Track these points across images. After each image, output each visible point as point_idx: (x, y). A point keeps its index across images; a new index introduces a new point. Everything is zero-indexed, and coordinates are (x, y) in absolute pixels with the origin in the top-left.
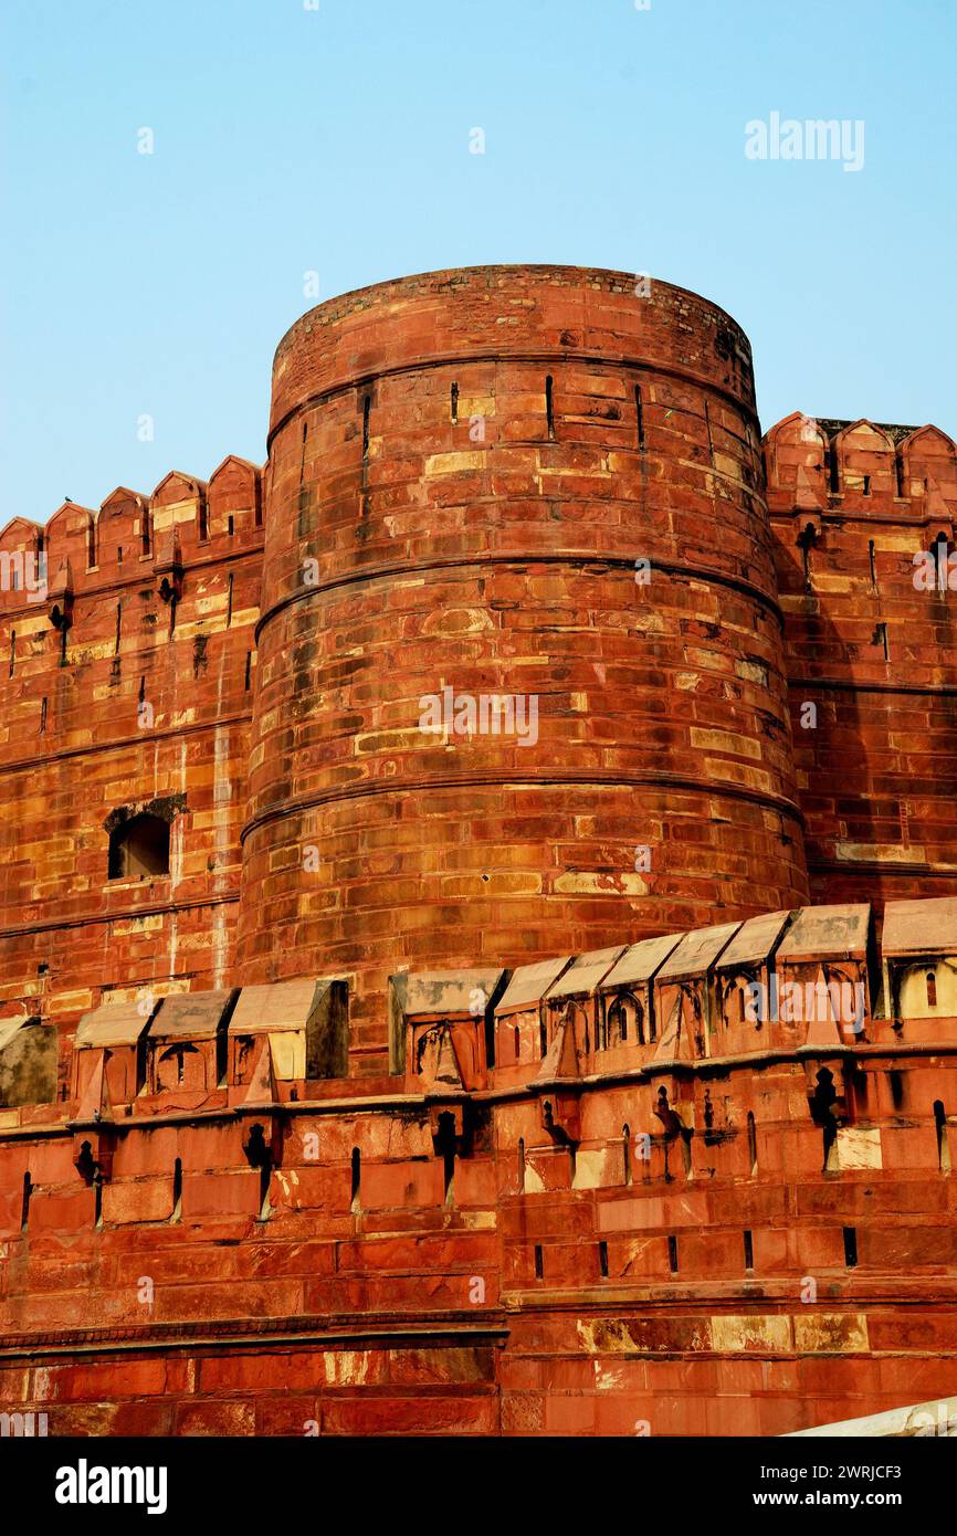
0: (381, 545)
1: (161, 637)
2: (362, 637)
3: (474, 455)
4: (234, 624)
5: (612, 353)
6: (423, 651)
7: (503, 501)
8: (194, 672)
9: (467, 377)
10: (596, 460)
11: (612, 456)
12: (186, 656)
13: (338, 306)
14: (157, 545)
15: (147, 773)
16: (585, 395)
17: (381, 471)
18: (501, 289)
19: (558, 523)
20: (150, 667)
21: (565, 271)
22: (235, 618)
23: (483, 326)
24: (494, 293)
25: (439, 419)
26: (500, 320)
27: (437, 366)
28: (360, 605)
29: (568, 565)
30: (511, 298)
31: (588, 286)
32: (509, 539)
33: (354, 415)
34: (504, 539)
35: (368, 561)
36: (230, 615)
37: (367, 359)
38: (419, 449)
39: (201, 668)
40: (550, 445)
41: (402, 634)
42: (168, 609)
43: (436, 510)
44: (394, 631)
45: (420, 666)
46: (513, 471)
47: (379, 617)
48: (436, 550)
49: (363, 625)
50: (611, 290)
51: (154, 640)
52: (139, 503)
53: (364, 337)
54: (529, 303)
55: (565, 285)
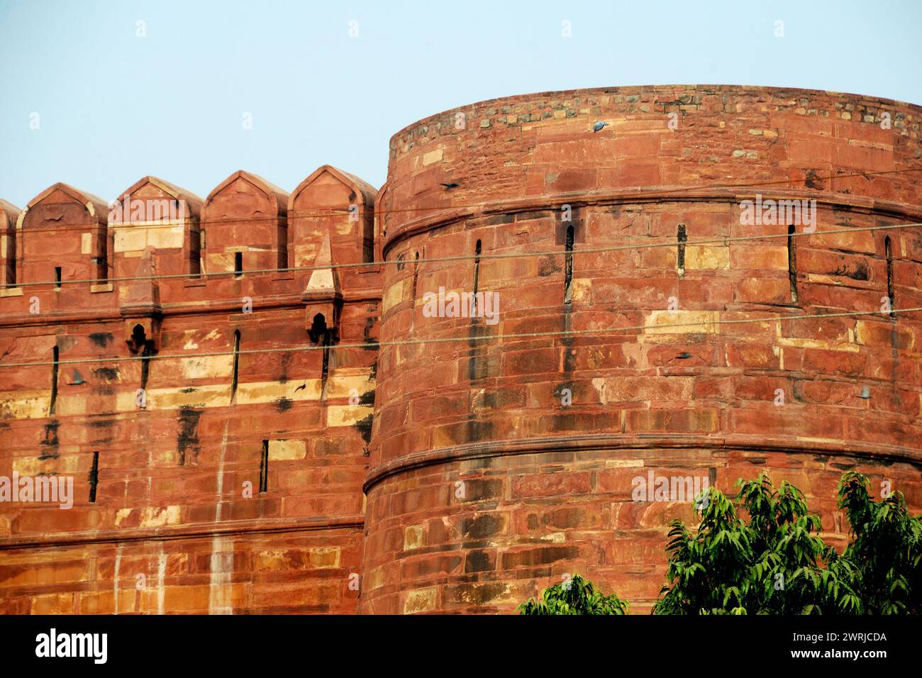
0: (588, 412)
1: (125, 402)
2: (564, 520)
3: (704, 316)
4: (242, 399)
5: (862, 197)
6: (642, 548)
7: (739, 375)
8: (178, 456)
9: (697, 220)
10: (843, 331)
11: (860, 324)
12: (166, 434)
13: (531, 105)
14: (120, 274)
15: (101, 587)
16: (831, 249)
17: (588, 322)
18: (740, 114)
19: (801, 405)
20: (105, 441)
21: (814, 97)
22: (243, 391)
23: (716, 159)
24: (730, 119)
25: (664, 269)
26: (737, 153)
27: (662, 202)
28: (560, 481)
29: (812, 457)
30: (751, 128)
31: (838, 114)
32: (745, 421)
33: (550, 245)
34: (739, 421)
35: (571, 429)
36: (235, 387)
37: (569, 180)
38: (638, 301)
39: (189, 454)
40: (792, 309)
41: (615, 524)
42: (137, 366)
43: (658, 377)
44: (606, 519)
45: (638, 566)
46: (750, 338)
47: (585, 499)
48: (658, 426)
49: (563, 506)
50: (862, 120)
51: (114, 404)
52: (92, 211)
53: (567, 152)
54: (770, 134)
55: (812, 114)
